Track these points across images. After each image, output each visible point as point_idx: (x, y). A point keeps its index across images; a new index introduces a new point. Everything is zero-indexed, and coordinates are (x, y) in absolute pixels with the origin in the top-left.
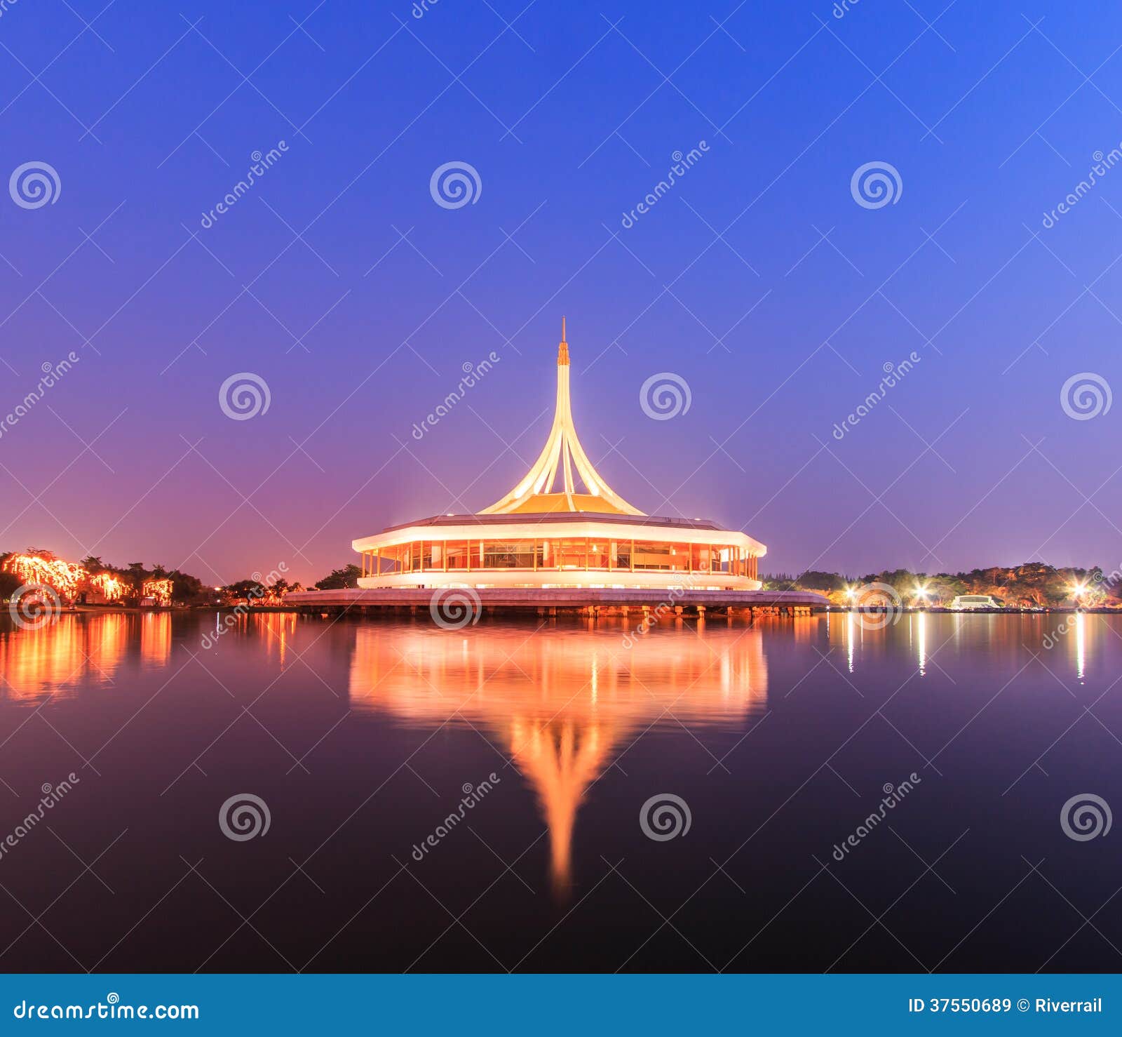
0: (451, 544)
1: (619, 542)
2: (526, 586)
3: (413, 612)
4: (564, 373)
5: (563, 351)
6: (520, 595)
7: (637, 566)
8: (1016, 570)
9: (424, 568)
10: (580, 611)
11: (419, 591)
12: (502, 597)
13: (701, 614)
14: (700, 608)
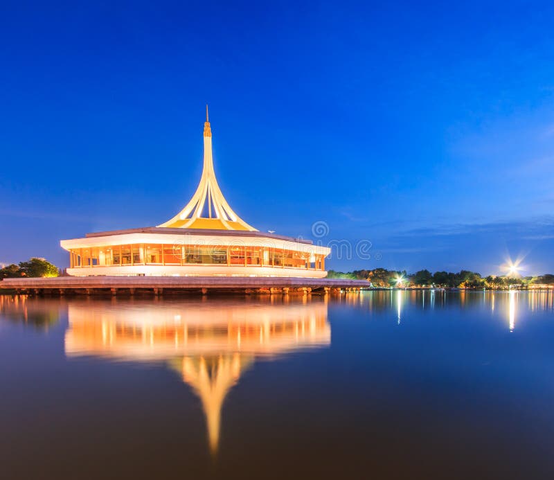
0: (153, 246)
1: (270, 250)
2: (221, 275)
3: (156, 293)
4: (208, 141)
5: (207, 127)
6: (241, 281)
7: (286, 265)
8: (373, 271)
9: (134, 262)
10: (258, 291)
11: (139, 278)
12: (229, 282)
13: (327, 292)
14: (326, 289)
